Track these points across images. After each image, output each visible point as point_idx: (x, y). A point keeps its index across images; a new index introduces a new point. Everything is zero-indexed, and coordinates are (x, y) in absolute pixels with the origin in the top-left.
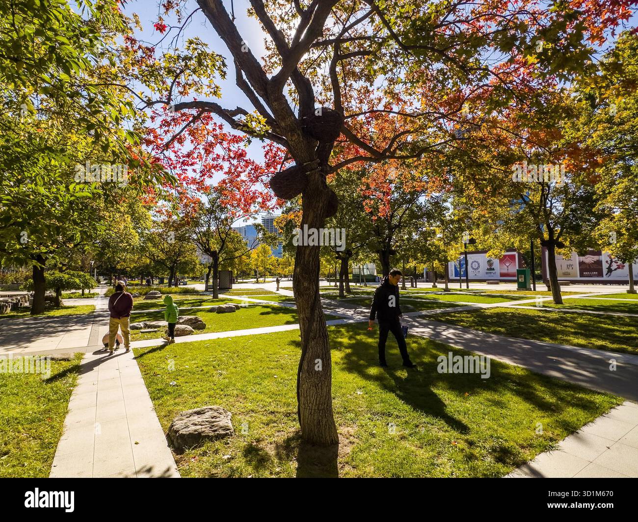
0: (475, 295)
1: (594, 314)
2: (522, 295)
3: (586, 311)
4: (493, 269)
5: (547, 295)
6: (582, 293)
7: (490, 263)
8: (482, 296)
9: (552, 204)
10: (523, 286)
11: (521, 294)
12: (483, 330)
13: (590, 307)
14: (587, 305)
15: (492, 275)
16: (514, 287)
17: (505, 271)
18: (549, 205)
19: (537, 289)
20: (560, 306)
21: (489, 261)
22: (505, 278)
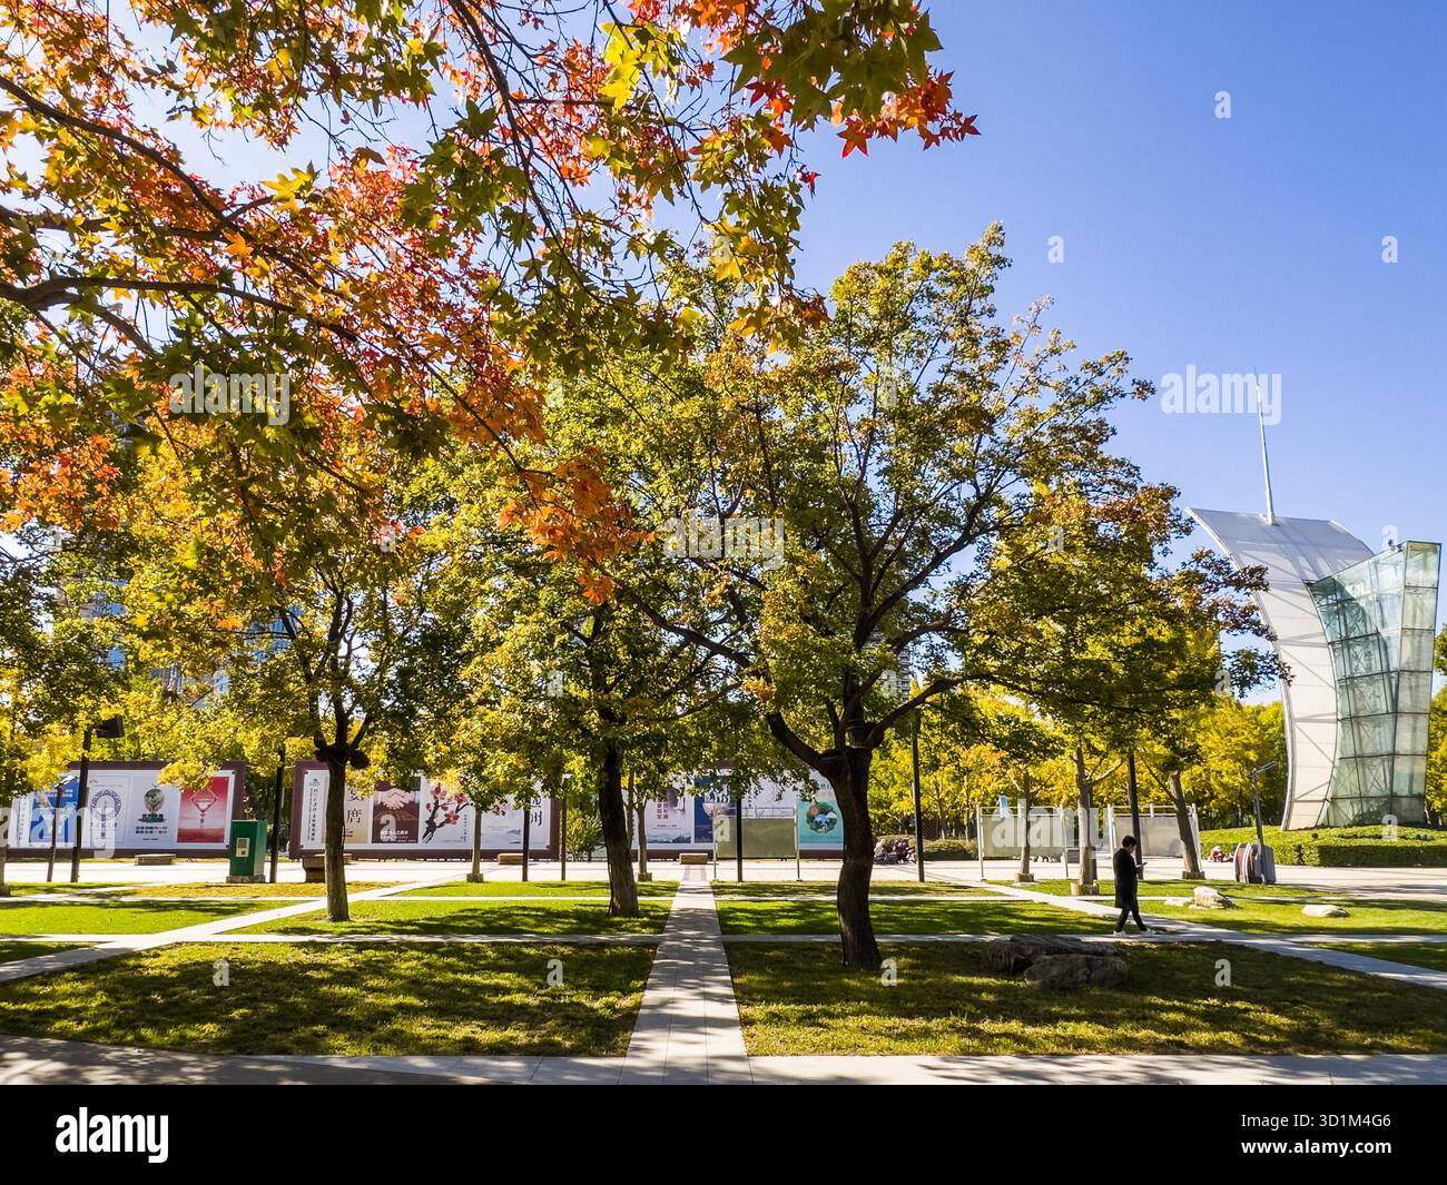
0: (99, 905)
1: (423, 944)
2: (243, 899)
3: (405, 938)
4: (161, 819)
5: (305, 894)
6: (382, 886)
7: (153, 797)
8: (124, 905)
9: (350, 651)
10: (243, 871)
11: (242, 893)
12: (140, 1042)
13: (410, 923)
14: (402, 919)
15: (155, 835)
16: (219, 870)
17: (193, 824)
18: (343, 651)
19: (280, 877)
20: (343, 926)
21: (151, 794)
22: (194, 845)
